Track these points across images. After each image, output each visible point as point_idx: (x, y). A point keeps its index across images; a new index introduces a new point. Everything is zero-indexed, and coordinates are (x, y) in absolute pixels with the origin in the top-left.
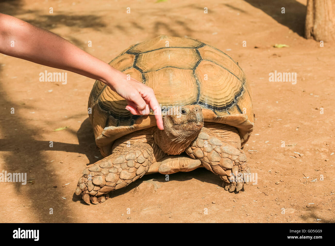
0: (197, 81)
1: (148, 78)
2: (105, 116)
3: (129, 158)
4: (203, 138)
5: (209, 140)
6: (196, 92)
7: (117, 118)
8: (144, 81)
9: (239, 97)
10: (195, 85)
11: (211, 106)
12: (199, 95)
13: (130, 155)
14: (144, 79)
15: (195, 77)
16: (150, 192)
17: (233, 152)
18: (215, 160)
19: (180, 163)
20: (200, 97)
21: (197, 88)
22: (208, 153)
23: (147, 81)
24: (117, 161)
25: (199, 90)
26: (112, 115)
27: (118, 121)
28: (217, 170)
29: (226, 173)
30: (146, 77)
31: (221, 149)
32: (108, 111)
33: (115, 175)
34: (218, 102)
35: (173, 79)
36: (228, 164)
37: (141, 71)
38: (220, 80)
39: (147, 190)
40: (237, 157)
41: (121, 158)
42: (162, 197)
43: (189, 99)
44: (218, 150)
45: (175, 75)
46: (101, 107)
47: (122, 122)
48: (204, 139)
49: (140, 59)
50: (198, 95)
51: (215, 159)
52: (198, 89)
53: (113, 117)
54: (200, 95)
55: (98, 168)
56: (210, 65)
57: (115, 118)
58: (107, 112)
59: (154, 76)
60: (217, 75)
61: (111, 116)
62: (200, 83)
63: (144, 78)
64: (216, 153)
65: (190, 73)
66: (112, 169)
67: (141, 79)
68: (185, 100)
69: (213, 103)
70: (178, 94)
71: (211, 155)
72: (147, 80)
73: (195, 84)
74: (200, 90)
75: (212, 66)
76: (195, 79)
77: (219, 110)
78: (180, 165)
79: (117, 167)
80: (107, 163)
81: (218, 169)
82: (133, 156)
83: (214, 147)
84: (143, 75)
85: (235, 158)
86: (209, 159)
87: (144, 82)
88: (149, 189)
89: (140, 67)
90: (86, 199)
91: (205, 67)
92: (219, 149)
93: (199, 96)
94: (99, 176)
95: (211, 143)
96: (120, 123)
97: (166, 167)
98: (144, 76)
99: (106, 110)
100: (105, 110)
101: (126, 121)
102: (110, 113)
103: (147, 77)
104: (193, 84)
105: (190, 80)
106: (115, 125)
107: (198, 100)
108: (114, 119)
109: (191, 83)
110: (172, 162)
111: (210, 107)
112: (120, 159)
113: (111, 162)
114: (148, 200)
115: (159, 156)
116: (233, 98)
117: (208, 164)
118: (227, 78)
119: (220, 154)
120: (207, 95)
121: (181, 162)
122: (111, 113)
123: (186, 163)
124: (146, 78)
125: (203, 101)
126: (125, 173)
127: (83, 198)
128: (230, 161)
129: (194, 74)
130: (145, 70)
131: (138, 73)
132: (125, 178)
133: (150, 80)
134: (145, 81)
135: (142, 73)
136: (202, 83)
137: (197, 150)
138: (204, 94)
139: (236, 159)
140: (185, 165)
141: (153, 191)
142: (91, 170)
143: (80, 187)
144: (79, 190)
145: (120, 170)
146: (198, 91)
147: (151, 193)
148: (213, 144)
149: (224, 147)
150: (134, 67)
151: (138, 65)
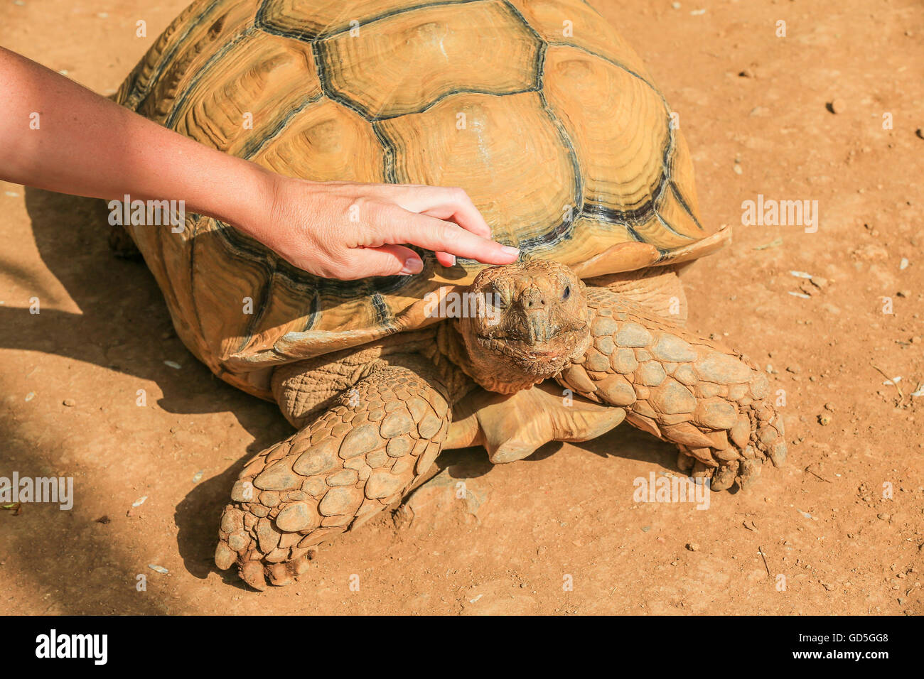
0: (563, 132)
1: (400, 141)
2: (256, 276)
3: (393, 431)
4: (631, 343)
5: (654, 348)
6: (568, 171)
7: (307, 283)
8: (388, 153)
9: (671, 153)
10: (558, 149)
11: (617, 211)
12: (579, 180)
13: (395, 420)
14: (389, 145)
15: (551, 117)
16: (455, 521)
17: (730, 376)
18: (676, 410)
19: (554, 424)
20: (583, 189)
21: (566, 156)
22: (653, 390)
23: (401, 153)
24: (355, 447)
25: (575, 165)
26: (285, 272)
27: (310, 292)
28: (682, 436)
29: (708, 440)
30: (392, 138)
31: (695, 373)
32: (264, 256)
33: (349, 491)
34: (632, 192)
35: (492, 140)
36: (721, 415)
37: (363, 111)
38: (618, 112)
39: (440, 514)
40: (744, 389)
41: (366, 435)
42: (505, 537)
43: (554, 202)
44: (686, 376)
45: (495, 124)
46: (230, 241)
47: (329, 297)
48: (634, 345)
49: (335, 58)
50: (577, 183)
51: (677, 406)
52: (572, 161)
53: (286, 278)
54: (582, 182)
55: (288, 479)
56: (581, 61)
57: (297, 281)
58: (259, 259)
59: (421, 132)
60: (609, 96)
61: (280, 275)
62: (572, 138)
63: (387, 142)
64: (679, 387)
65: (534, 104)
66: (340, 475)
67: (374, 145)
68: (544, 210)
69: (622, 202)
70: (517, 191)
71: (663, 396)
72: (399, 149)
73: (558, 146)
74: (576, 162)
75: (586, 64)
76: (554, 125)
77: (638, 217)
78: (555, 428)
79: (355, 466)
80: (319, 457)
81: (685, 434)
82: (404, 423)
83: (671, 368)
84: (377, 127)
85: (739, 393)
86: (654, 408)
87: (391, 156)
88: (448, 508)
89: (352, 97)
90: (252, 578)
91: (565, 74)
92: (690, 372)
93: (579, 187)
94: (295, 504)
95: (660, 357)
96: (323, 300)
97: (521, 449)
98: (384, 134)
99: (257, 255)
100: (250, 251)
101: (343, 295)
102: (273, 264)
103: (396, 135)
104: (554, 144)
105: (542, 133)
106: (302, 306)
107: (579, 201)
108: (293, 283)
109: (548, 144)
110: (533, 426)
111: (617, 217)
112: (363, 439)
113: (331, 453)
114: (463, 556)
115: (456, 389)
116: (660, 163)
117: (651, 420)
118: (634, 100)
119: (693, 390)
120: (600, 176)
121: (559, 420)
122: (278, 264)
123: (581, 424)
124: (391, 141)
125: (593, 200)
126: (382, 481)
127: (241, 575)
128: (724, 405)
129: (546, 109)
130: (377, 105)
131: (355, 119)
132: (383, 493)
133: (409, 147)
134: (392, 150)
135: (370, 118)
136: (577, 134)
137: (612, 382)
138: (592, 176)
139: (742, 396)
140: (578, 429)
141: (466, 515)
142: (264, 487)
143: (231, 544)
144: (228, 554)
145: (366, 472)
146: (572, 167)
147: (459, 522)
148: (667, 360)
149: (703, 364)
150: (330, 98)
151: (341, 88)
